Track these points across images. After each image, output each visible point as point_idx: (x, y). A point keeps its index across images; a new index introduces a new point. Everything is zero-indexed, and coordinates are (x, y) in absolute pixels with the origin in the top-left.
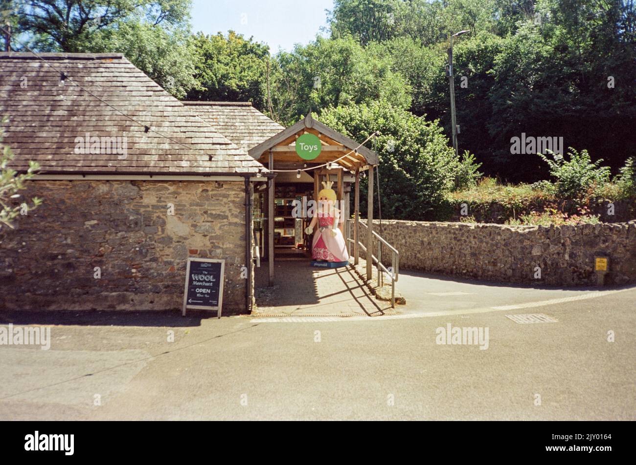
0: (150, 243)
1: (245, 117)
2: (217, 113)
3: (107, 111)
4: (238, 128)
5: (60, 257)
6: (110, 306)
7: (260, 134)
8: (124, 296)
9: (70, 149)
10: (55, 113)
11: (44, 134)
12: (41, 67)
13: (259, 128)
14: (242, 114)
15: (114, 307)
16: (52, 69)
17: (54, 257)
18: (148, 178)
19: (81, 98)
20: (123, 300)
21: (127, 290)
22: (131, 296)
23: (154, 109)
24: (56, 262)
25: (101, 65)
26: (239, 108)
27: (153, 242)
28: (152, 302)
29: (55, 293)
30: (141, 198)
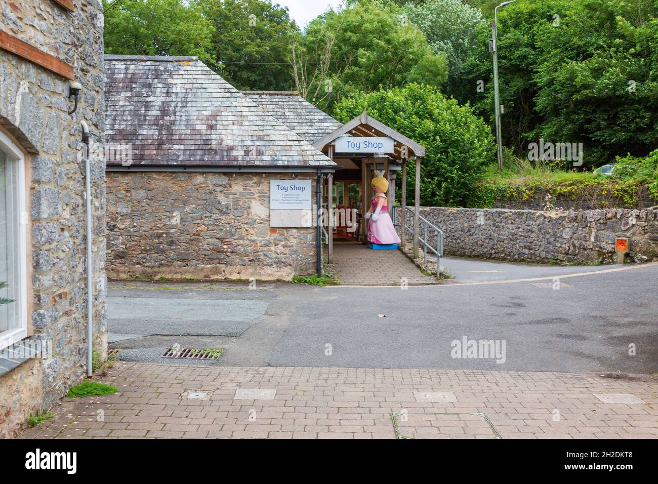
0: (238, 224)
1: (294, 107)
2: (266, 103)
3: (193, 111)
4: (287, 117)
5: (164, 235)
6: (205, 276)
7: (309, 124)
8: (217, 269)
9: (170, 145)
10: (150, 113)
11: (145, 132)
12: (127, 69)
13: (307, 117)
14: (290, 103)
15: (208, 277)
16: (137, 71)
17: (159, 236)
18: (237, 170)
19: (170, 99)
20: (216, 271)
21: (219, 263)
22: (222, 267)
23: (233, 109)
24: (161, 239)
25: (180, 67)
26: (287, 97)
27: (240, 223)
28: (239, 273)
29: (160, 266)
30: (231, 187)
